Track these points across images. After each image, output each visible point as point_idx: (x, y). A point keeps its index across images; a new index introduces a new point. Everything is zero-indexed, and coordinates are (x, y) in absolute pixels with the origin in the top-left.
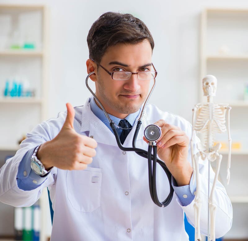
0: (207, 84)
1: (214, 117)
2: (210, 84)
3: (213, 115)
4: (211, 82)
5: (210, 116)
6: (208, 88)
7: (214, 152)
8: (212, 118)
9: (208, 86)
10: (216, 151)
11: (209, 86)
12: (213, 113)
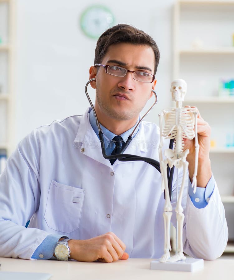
0: (175, 88)
1: (180, 122)
2: (177, 89)
3: (179, 121)
4: (178, 86)
5: (177, 121)
6: (175, 93)
7: (180, 159)
8: (179, 123)
9: (175, 90)
10: (183, 158)
11: (176, 90)
12: (179, 118)
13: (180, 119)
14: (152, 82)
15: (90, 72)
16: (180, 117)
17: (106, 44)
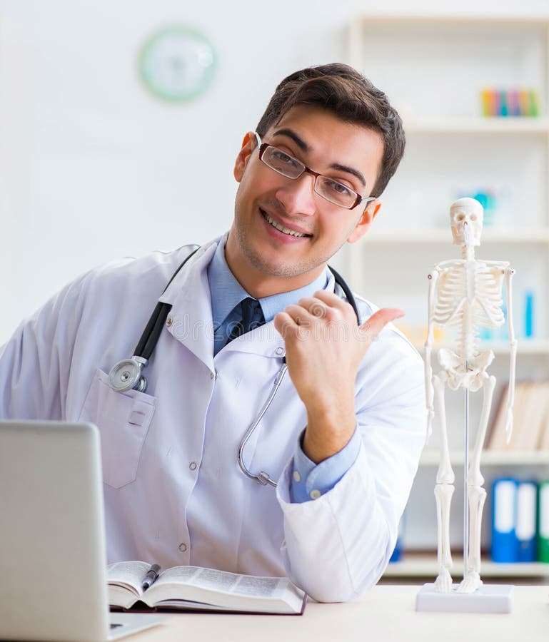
0: (461, 218)
1: (476, 292)
2: (467, 219)
3: (474, 289)
4: (470, 214)
5: (469, 289)
6: (464, 227)
7: (477, 371)
8: (474, 295)
9: (463, 221)
10: (482, 369)
11: (466, 223)
12: (474, 283)
13: (476, 285)
14: (351, 209)
15: (245, 143)
16: (476, 280)
17: (290, 100)
